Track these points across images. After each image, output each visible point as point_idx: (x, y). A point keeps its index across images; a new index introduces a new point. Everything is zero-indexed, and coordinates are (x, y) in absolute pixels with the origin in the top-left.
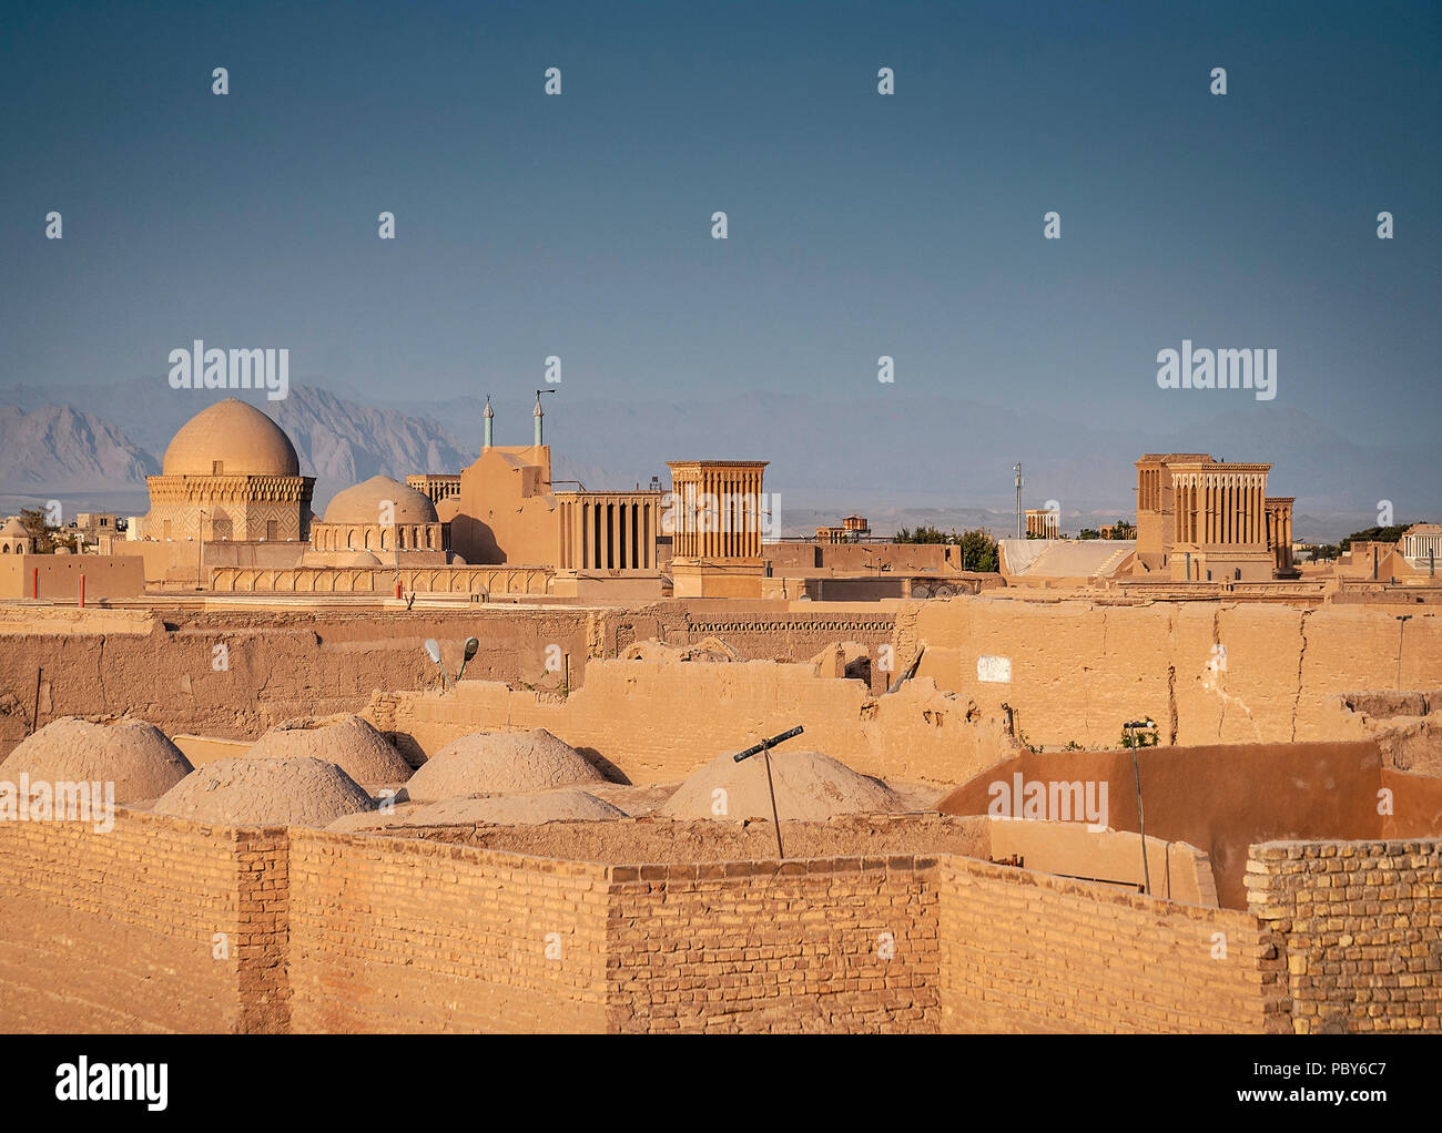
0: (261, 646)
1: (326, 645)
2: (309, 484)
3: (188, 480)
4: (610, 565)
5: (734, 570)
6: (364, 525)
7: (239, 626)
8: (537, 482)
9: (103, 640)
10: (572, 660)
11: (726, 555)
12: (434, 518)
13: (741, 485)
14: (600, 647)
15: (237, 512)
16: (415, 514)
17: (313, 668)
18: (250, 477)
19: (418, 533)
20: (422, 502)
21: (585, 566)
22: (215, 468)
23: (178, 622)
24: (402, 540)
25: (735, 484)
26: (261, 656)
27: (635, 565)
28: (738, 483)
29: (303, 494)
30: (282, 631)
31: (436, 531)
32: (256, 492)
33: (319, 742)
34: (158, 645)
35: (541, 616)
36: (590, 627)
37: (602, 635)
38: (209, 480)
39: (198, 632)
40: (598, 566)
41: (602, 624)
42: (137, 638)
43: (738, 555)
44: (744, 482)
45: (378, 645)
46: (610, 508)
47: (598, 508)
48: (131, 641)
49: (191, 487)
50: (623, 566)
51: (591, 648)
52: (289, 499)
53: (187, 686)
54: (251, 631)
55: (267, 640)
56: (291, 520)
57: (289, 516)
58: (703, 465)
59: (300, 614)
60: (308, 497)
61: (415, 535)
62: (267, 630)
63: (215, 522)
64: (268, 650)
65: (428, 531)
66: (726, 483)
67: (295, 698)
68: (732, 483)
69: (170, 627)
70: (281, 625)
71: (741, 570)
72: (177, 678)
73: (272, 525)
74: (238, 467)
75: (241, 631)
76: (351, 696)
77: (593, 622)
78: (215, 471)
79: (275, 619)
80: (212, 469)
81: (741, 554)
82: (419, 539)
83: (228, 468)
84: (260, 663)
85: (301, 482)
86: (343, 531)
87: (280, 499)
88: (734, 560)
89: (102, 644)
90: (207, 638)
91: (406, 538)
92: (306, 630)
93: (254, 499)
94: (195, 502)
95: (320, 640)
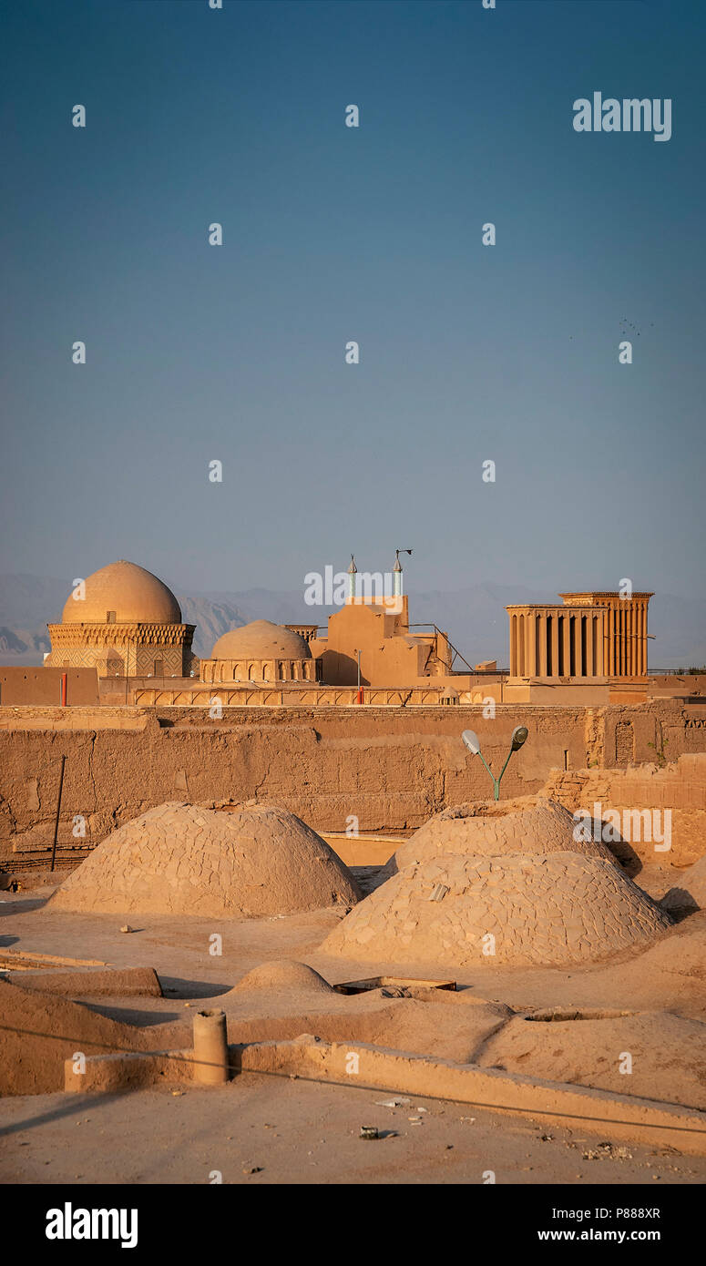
0: (259, 743)
1: (325, 742)
2: (190, 630)
3: (85, 627)
4: (561, 673)
5: (622, 688)
6: (247, 661)
7: (235, 722)
8: (397, 625)
9: (94, 736)
10: (571, 757)
11: (615, 675)
12: (309, 655)
13: (629, 613)
14: (599, 743)
15: (129, 654)
16: (291, 652)
17: (312, 764)
18: (139, 624)
19: (295, 667)
20: (298, 642)
21: (538, 673)
22: (108, 617)
23: (173, 718)
24: (281, 673)
25: (623, 613)
26: (258, 752)
27: (584, 673)
28: (626, 611)
29: (185, 638)
30: (280, 727)
31: (310, 666)
32: (144, 637)
33: (509, 832)
34: (152, 742)
35: (540, 713)
36: (589, 724)
37: (601, 731)
38: (104, 627)
39: (192, 728)
40: (549, 673)
41: (602, 720)
42: (130, 734)
43: (626, 674)
44: (632, 610)
45: (380, 741)
46: (561, 620)
47: (549, 620)
48: (124, 737)
49: (88, 633)
50: (573, 673)
51: (590, 744)
52: (173, 643)
53: (181, 782)
54: (248, 728)
55: (265, 737)
56: (174, 660)
57: (174, 657)
58: (596, 595)
59: (298, 710)
60: (189, 641)
61: (292, 669)
62: (265, 727)
63: (109, 661)
64: (265, 747)
65: (304, 665)
66: (615, 611)
67: (294, 794)
68: (621, 611)
69: (164, 723)
70: (279, 721)
71: (629, 687)
72: (171, 775)
73: (158, 666)
74: (128, 617)
75: (238, 728)
76: (351, 792)
77: (592, 718)
78: (108, 620)
79: (272, 716)
80: (106, 618)
81: (629, 673)
82: (296, 672)
83: (121, 617)
84: (257, 758)
85: (184, 628)
86: (228, 666)
87: (165, 642)
88: (622, 679)
89: (93, 740)
90: (203, 733)
91: (284, 671)
92: (304, 727)
93: (143, 642)
94: (92, 645)
95: (319, 736)
